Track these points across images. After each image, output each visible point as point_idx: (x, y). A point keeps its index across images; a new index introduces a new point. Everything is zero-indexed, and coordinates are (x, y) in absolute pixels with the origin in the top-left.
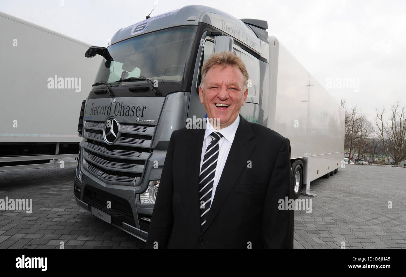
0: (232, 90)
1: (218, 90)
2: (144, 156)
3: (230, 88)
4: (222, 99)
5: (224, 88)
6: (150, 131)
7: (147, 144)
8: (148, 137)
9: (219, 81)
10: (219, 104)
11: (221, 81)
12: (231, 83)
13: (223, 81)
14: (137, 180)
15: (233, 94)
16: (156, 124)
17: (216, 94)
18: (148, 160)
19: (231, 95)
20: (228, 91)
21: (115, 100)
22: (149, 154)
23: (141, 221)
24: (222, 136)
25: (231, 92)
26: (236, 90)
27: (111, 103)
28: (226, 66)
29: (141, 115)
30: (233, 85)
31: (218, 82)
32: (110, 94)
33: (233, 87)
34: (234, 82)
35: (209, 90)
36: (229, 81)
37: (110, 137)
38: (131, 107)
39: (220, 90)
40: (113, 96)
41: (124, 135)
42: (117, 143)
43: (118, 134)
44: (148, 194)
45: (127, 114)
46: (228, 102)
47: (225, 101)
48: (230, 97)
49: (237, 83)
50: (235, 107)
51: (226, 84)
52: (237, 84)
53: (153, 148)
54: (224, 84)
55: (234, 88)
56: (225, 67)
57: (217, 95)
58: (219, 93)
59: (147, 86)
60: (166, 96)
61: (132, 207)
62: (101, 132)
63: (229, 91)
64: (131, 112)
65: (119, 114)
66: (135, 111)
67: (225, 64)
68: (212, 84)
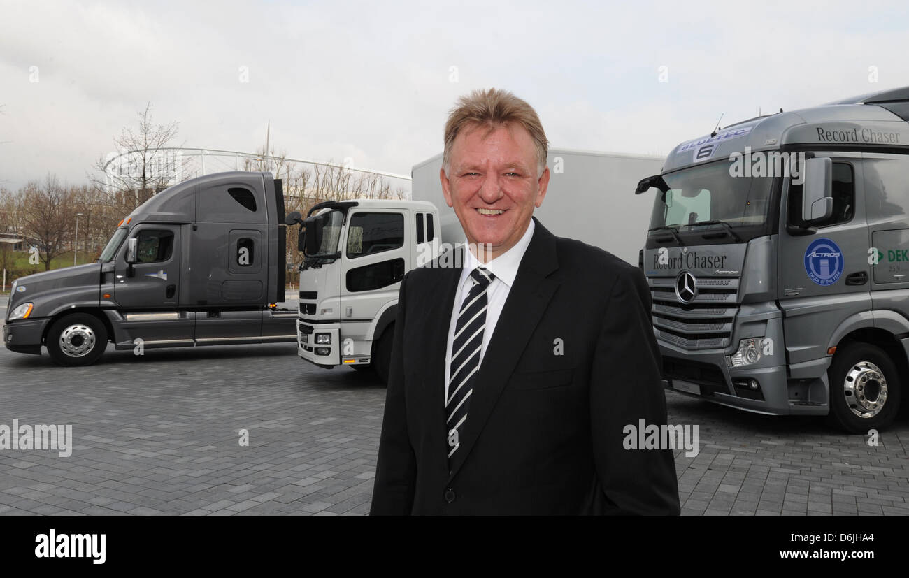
0: (511, 178)
1: (480, 181)
2: (730, 312)
3: (504, 174)
4: (488, 201)
5: (492, 176)
6: (734, 284)
7: (732, 298)
8: (732, 291)
9: (480, 161)
10: (483, 210)
11: (484, 162)
12: (507, 163)
13: (488, 161)
14: (725, 341)
15: (512, 188)
16: (740, 275)
17: (475, 189)
18: (736, 316)
19: (508, 190)
20: (500, 182)
21: (686, 249)
22: (736, 310)
23: (737, 387)
24: (493, 277)
25: (508, 182)
26: (517, 178)
27: (681, 254)
28: (493, 128)
29: (721, 266)
30: (510, 166)
31: (477, 164)
32: (678, 242)
33: (512, 170)
34: (512, 160)
35: (460, 179)
36: (501, 161)
37: (686, 295)
38: (707, 258)
39: (485, 181)
40: (682, 244)
41: (702, 291)
42: (695, 301)
43: (695, 289)
44: (740, 355)
45: (703, 266)
46: (502, 205)
47: (495, 204)
48: (505, 193)
49: (519, 162)
50: (521, 213)
51: (495, 168)
52: (518, 165)
53: (740, 302)
54: (491, 167)
55: (514, 174)
56: (492, 131)
57: (477, 191)
58: (481, 187)
59: (724, 232)
60: (748, 242)
61: (723, 371)
62: (672, 290)
63: (503, 181)
64: (708, 263)
65: (694, 266)
66: (713, 262)
67: (490, 123)
68: (467, 167)
